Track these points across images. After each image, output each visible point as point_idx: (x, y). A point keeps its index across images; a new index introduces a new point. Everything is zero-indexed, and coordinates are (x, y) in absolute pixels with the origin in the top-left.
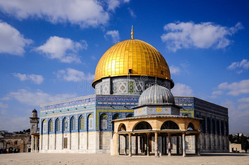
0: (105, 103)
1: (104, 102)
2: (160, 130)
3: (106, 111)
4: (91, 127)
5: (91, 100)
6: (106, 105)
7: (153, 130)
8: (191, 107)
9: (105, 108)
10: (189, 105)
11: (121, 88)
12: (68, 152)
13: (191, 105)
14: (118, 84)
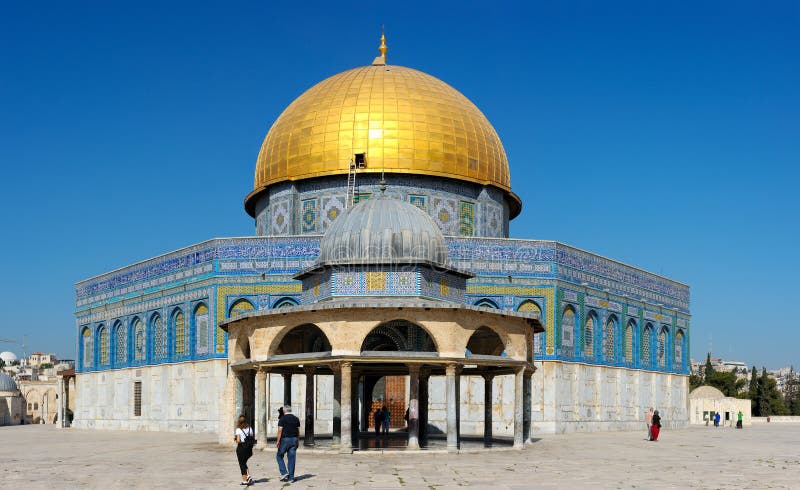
0: (245, 265)
1: (242, 261)
2: (358, 353)
3: (248, 290)
4: (203, 344)
5: (202, 256)
6: (249, 271)
7: (334, 353)
8: (546, 274)
9: (246, 281)
10: (538, 268)
11: (329, 216)
12: (143, 427)
13: (547, 269)
14: (319, 201)
